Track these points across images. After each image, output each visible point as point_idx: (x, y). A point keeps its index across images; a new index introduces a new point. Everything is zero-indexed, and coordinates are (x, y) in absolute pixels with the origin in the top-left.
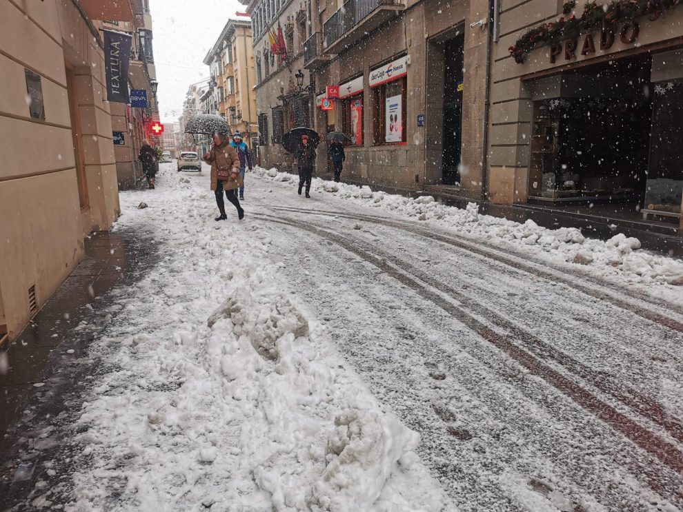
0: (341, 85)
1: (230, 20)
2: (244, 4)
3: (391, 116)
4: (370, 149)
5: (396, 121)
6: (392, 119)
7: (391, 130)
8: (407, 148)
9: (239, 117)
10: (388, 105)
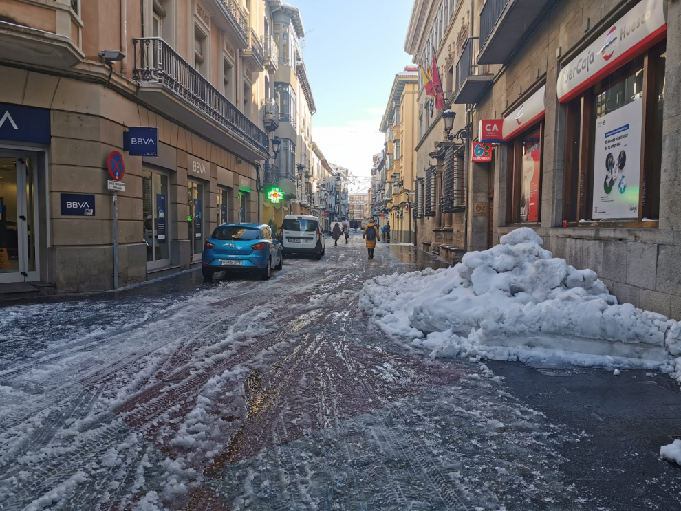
0: (505, 116)
1: (397, 75)
2: (410, 54)
3: (610, 156)
4: (554, 232)
5: (621, 167)
6: (609, 165)
7: (608, 189)
8: (660, 238)
9: (401, 184)
10: (600, 131)
